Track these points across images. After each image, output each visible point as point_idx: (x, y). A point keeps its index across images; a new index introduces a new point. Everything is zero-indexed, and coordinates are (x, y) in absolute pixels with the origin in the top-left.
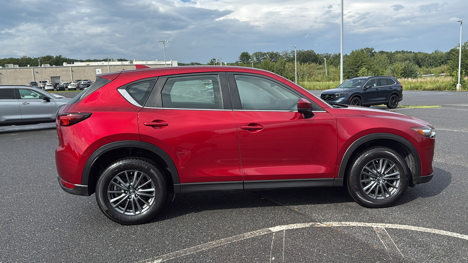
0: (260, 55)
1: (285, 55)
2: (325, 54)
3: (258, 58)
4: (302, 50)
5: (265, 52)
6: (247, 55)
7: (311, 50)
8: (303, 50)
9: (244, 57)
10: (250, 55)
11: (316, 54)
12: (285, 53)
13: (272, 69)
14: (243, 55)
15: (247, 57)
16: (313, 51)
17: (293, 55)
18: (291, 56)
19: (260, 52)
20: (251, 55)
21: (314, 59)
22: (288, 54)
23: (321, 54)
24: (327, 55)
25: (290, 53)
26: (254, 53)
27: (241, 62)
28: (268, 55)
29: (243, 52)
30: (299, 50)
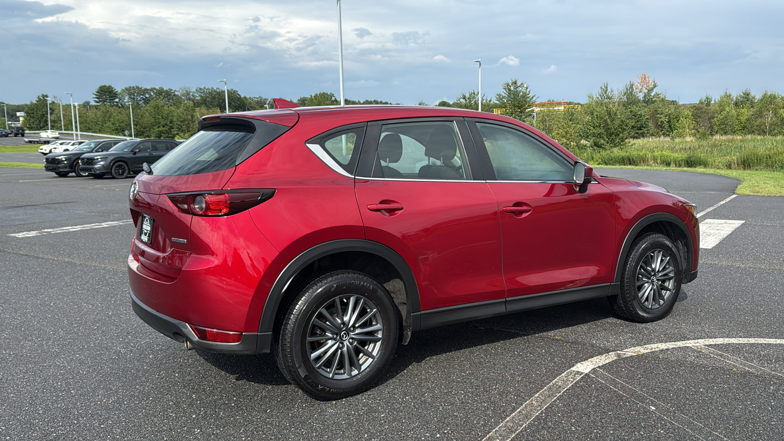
0: (138, 93)
1: (186, 95)
2: (257, 98)
3: (132, 96)
4: (217, 89)
5: (148, 88)
6: (110, 90)
7: (232, 89)
8: (219, 89)
9: (105, 95)
10: (117, 92)
11: (241, 97)
12: (185, 92)
13: (170, 118)
14: (102, 91)
15: (111, 95)
16: (237, 91)
17: (200, 96)
18: (197, 97)
19: (136, 86)
20: (119, 91)
21: (239, 105)
22: (191, 94)
23: (250, 98)
24: (261, 100)
25: (194, 92)
26: (124, 88)
27: (98, 104)
28: (152, 94)
29: (103, 85)
30: (210, 88)
